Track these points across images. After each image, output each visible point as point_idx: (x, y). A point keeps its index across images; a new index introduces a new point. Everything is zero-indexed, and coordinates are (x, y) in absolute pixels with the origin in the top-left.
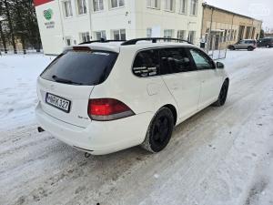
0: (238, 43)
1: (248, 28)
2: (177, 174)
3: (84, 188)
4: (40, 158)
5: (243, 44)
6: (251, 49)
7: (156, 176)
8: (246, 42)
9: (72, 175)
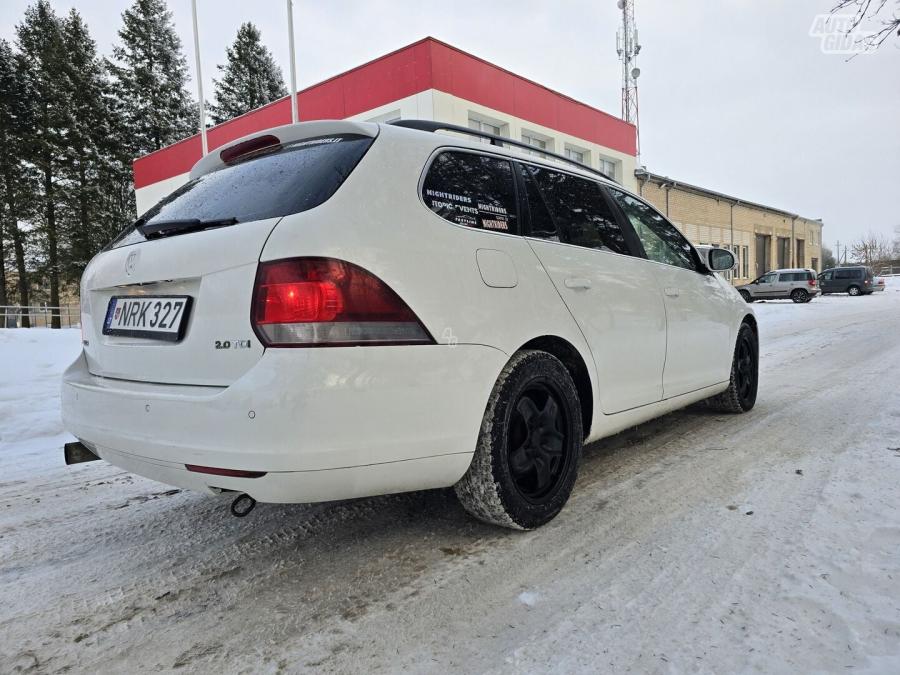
0: (760, 279)
1: (783, 241)
2: (614, 590)
3: (213, 649)
4: (51, 561)
5: (775, 284)
6: (801, 296)
7: (528, 598)
8: (783, 277)
9: (169, 609)
